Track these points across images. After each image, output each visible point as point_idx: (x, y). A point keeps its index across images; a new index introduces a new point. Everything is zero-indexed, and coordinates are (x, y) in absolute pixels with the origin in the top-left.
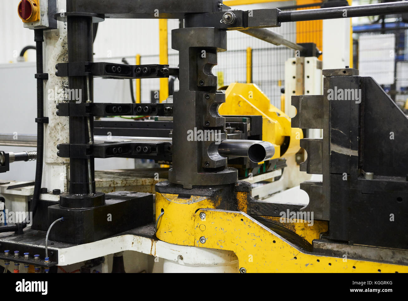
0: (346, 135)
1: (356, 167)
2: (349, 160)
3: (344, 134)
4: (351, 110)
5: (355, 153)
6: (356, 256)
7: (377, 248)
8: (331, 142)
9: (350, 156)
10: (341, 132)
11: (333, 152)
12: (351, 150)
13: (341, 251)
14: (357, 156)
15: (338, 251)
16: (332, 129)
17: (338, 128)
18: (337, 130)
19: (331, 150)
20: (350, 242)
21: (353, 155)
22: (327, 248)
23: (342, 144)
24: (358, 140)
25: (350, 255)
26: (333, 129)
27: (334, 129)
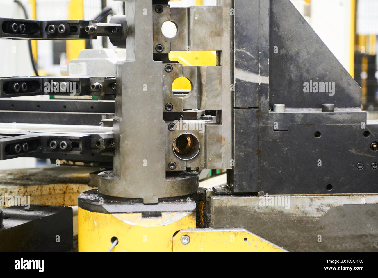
0: (254, 57)
1: (266, 98)
2: (258, 88)
3: (252, 56)
4: (260, 25)
5: (265, 80)
6: (267, 209)
7: (293, 197)
8: (236, 66)
9: (260, 84)
10: (248, 53)
11: (238, 80)
12: (260, 76)
13: (248, 206)
14: (268, 84)
15: (245, 207)
16: (236, 51)
17: (244, 48)
18: (242, 51)
19: (236, 77)
20: (261, 193)
21: (263, 82)
22: (232, 204)
23: (249, 69)
24: (269, 63)
25: (260, 209)
26: (237, 49)
27: (239, 50)
